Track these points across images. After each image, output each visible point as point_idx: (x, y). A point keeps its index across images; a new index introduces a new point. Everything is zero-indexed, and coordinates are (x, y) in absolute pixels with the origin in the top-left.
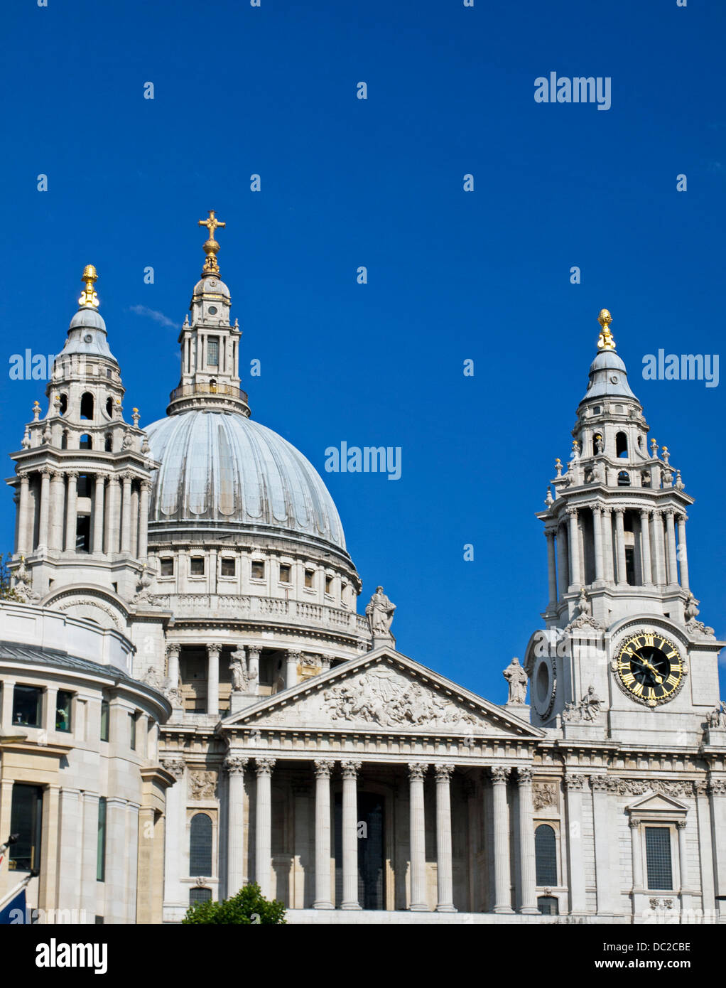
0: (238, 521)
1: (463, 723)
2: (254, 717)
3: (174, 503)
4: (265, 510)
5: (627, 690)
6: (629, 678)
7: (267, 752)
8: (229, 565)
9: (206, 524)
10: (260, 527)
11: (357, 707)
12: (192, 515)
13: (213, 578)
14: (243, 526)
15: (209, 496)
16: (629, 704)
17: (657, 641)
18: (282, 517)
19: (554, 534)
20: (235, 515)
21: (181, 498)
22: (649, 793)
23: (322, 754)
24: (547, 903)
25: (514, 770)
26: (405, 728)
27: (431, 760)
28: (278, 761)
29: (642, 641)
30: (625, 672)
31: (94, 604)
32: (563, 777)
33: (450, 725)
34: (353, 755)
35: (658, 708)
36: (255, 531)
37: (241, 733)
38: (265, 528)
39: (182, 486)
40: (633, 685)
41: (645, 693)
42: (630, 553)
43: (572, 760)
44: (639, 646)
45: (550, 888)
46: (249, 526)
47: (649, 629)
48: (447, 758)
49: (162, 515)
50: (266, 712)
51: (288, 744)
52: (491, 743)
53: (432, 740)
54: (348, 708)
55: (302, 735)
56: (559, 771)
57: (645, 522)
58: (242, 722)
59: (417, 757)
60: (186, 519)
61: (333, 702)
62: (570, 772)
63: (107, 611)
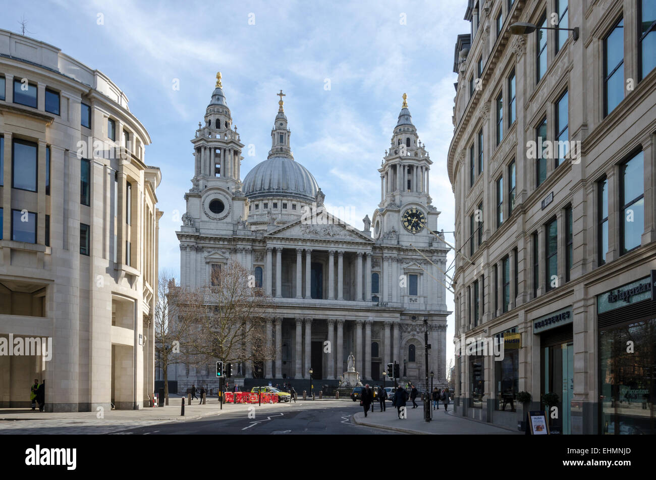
0: (288, 191)
1: (348, 237)
2: (275, 233)
3: (268, 185)
4: (296, 188)
5: (405, 228)
6: (406, 224)
7: (279, 245)
8: (285, 206)
9: (278, 192)
10: (295, 194)
11: (311, 231)
12: (274, 189)
13: (280, 209)
14: (289, 193)
15: (279, 183)
16: (406, 232)
17: (417, 211)
18: (302, 190)
19: (384, 177)
20: (286, 189)
21: (270, 184)
22: (411, 263)
23: (299, 246)
24: (375, 299)
25: (365, 253)
26: (328, 238)
27: (336, 249)
28: (284, 248)
29: (412, 211)
30: (405, 221)
31: (220, 193)
32: (382, 257)
33: (343, 237)
34: (309, 247)
35: (417, 234)
36: (293, 195)
37: (270, 238)
38: (296, 194)
39: (270, 180)
40: (408, 226)
41: (412, 229)
42: (409, 182)
43: (386, 251)
44: (410, 213)
45: (376, 294)
46: (291, 193)
47: (414, 207)
48: (342, 249)
49: (264, 190)
50: (279, 231)
51: (287, 243)
52: (357, 243)
53: (337, 242)
54: (308, 231)
55: (292, 239)
56: (380, 255)
57: (415, 169)
58: (271, 234)
59: (332, 248)
60: (272, 191)
61: (303, 229)
62: (385, 255)
63: (225, 196)
